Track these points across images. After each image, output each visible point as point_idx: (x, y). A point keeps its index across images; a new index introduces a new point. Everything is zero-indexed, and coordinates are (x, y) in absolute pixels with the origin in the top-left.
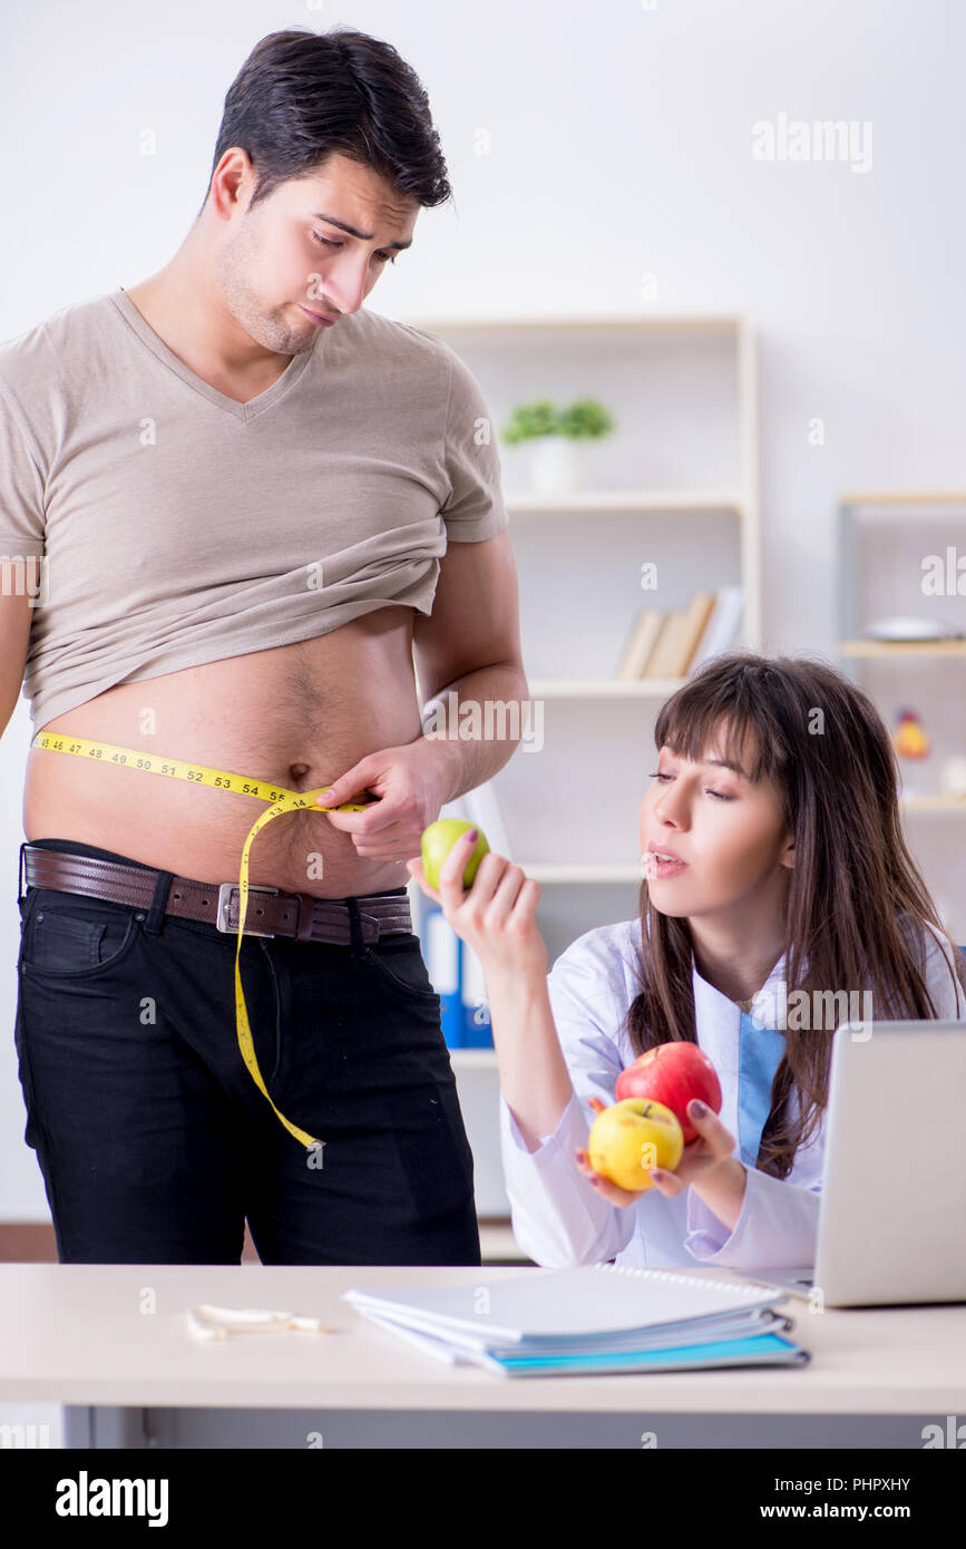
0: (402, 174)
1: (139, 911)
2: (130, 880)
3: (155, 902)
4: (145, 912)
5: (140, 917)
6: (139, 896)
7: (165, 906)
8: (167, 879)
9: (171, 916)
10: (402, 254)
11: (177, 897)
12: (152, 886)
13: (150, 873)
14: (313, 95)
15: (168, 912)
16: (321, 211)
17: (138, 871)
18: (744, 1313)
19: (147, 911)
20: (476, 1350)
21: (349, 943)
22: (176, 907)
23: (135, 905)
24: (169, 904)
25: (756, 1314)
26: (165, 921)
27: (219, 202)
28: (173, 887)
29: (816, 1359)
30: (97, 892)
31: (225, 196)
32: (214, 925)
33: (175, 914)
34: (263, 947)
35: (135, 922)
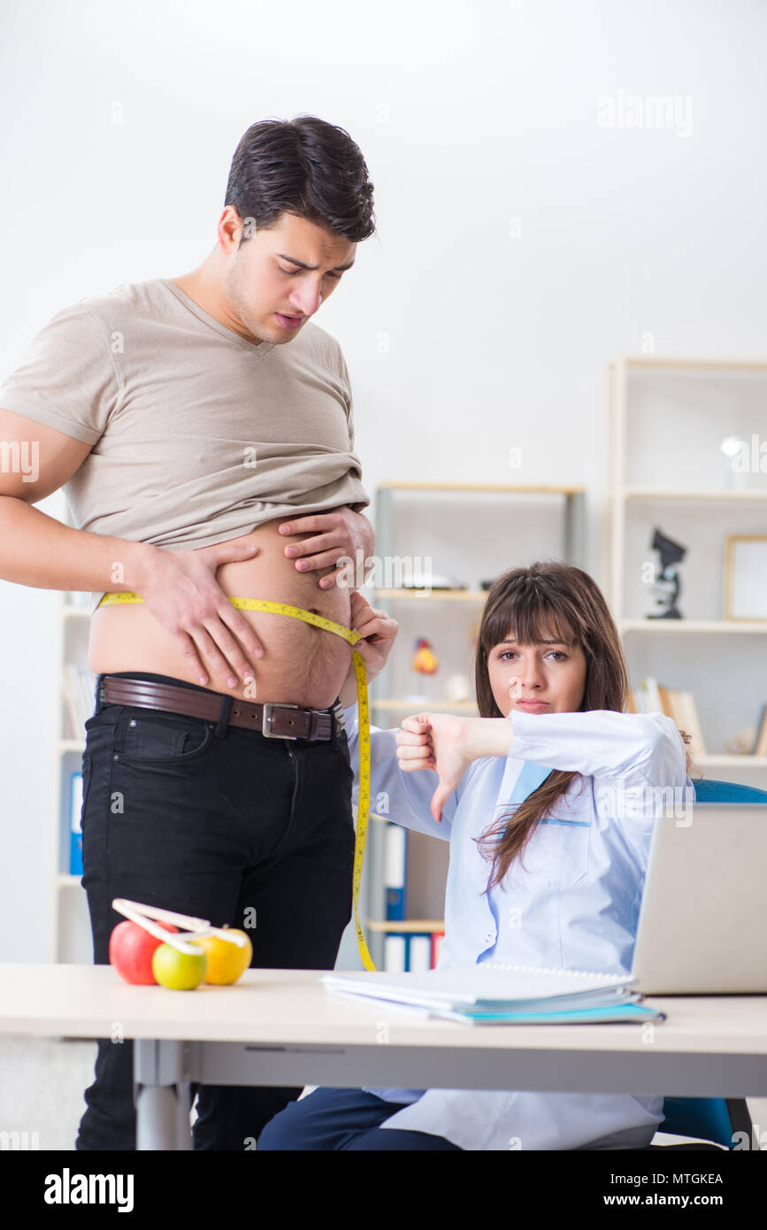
0: (333, 224)
1: (209, 723)
3: (222, 716)
4: (215, 724)
5: (211, 727)
6: (213, 713)
7: (229, 720)
8: (230, 701)
9: (233, 726)
10: (346, 274)
11: (237, 713)
12: (218, 705)
13: (217, 697)
14: (273, 172)
15: (231, 724)
16: (283, 253)
18: (612, 990)
20: (444, 1009)
21: (328, 739)
22: (238, 721)
23: (208, 718)
24: (232, 718)
25: (620, 991)
26: (230, 730)
27: (222, 242)
28: (234, 707)
29: (669, 1020)
31: (226, 237)
32: (261, 732)
33: (235, 725)
34: (288, 746)
35: (210, 730)
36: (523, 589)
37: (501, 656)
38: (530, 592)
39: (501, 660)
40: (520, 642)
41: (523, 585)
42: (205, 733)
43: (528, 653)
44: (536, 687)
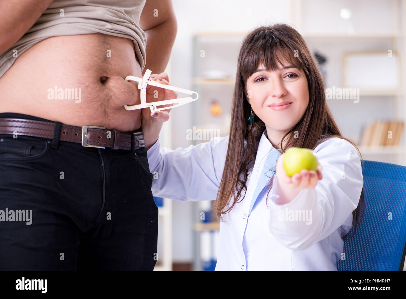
1: (48, 140)
2: (43, 127)
3: (55, 135)
4: (51, 140)
5: (49, 142)
6: (49, 134)
7: (60, 137)
8: (59, 126)
9: (63, 141)
11: (64, 133)
12: (53, 129)
13: (52, 123)
15: (61, 139)
17: (46, 123)
19: (52, 140)
22: (64, 137)
23: (47, 137)
24: (62, 136)
26: (60, 143)
28: (63, 129)
30: (29, 133)
32: (81, 144)
33: (64, 140)
34: (100, 153)
35: (48, 144)
36: (265, 37)
37: (256, 81)
38: (270, 38)
39: (256, 82)
40: (268, 69)
41: (264, 35)
42: (45, 146)
43: (273, 76)
44: (282, 96)
